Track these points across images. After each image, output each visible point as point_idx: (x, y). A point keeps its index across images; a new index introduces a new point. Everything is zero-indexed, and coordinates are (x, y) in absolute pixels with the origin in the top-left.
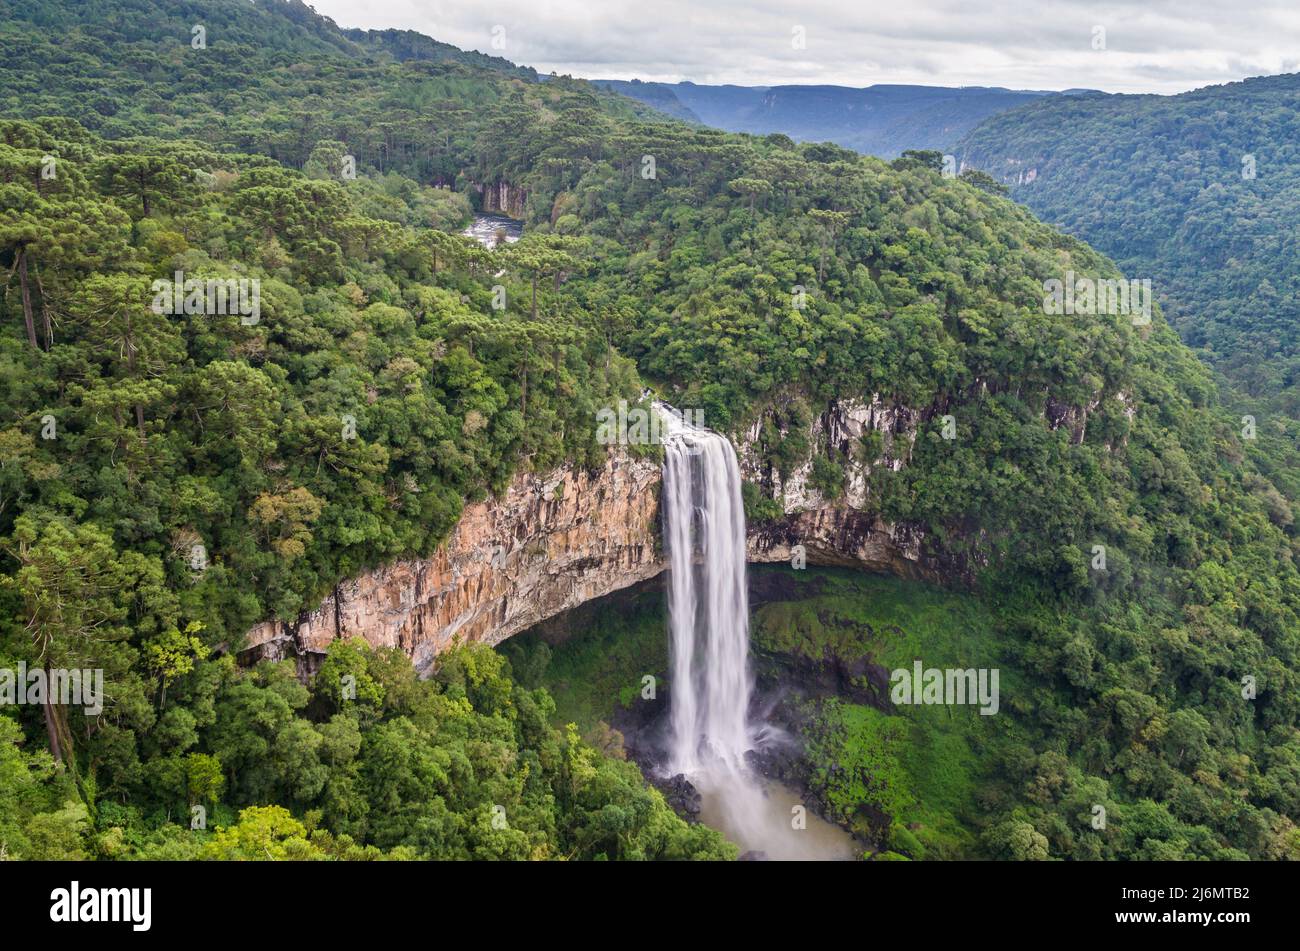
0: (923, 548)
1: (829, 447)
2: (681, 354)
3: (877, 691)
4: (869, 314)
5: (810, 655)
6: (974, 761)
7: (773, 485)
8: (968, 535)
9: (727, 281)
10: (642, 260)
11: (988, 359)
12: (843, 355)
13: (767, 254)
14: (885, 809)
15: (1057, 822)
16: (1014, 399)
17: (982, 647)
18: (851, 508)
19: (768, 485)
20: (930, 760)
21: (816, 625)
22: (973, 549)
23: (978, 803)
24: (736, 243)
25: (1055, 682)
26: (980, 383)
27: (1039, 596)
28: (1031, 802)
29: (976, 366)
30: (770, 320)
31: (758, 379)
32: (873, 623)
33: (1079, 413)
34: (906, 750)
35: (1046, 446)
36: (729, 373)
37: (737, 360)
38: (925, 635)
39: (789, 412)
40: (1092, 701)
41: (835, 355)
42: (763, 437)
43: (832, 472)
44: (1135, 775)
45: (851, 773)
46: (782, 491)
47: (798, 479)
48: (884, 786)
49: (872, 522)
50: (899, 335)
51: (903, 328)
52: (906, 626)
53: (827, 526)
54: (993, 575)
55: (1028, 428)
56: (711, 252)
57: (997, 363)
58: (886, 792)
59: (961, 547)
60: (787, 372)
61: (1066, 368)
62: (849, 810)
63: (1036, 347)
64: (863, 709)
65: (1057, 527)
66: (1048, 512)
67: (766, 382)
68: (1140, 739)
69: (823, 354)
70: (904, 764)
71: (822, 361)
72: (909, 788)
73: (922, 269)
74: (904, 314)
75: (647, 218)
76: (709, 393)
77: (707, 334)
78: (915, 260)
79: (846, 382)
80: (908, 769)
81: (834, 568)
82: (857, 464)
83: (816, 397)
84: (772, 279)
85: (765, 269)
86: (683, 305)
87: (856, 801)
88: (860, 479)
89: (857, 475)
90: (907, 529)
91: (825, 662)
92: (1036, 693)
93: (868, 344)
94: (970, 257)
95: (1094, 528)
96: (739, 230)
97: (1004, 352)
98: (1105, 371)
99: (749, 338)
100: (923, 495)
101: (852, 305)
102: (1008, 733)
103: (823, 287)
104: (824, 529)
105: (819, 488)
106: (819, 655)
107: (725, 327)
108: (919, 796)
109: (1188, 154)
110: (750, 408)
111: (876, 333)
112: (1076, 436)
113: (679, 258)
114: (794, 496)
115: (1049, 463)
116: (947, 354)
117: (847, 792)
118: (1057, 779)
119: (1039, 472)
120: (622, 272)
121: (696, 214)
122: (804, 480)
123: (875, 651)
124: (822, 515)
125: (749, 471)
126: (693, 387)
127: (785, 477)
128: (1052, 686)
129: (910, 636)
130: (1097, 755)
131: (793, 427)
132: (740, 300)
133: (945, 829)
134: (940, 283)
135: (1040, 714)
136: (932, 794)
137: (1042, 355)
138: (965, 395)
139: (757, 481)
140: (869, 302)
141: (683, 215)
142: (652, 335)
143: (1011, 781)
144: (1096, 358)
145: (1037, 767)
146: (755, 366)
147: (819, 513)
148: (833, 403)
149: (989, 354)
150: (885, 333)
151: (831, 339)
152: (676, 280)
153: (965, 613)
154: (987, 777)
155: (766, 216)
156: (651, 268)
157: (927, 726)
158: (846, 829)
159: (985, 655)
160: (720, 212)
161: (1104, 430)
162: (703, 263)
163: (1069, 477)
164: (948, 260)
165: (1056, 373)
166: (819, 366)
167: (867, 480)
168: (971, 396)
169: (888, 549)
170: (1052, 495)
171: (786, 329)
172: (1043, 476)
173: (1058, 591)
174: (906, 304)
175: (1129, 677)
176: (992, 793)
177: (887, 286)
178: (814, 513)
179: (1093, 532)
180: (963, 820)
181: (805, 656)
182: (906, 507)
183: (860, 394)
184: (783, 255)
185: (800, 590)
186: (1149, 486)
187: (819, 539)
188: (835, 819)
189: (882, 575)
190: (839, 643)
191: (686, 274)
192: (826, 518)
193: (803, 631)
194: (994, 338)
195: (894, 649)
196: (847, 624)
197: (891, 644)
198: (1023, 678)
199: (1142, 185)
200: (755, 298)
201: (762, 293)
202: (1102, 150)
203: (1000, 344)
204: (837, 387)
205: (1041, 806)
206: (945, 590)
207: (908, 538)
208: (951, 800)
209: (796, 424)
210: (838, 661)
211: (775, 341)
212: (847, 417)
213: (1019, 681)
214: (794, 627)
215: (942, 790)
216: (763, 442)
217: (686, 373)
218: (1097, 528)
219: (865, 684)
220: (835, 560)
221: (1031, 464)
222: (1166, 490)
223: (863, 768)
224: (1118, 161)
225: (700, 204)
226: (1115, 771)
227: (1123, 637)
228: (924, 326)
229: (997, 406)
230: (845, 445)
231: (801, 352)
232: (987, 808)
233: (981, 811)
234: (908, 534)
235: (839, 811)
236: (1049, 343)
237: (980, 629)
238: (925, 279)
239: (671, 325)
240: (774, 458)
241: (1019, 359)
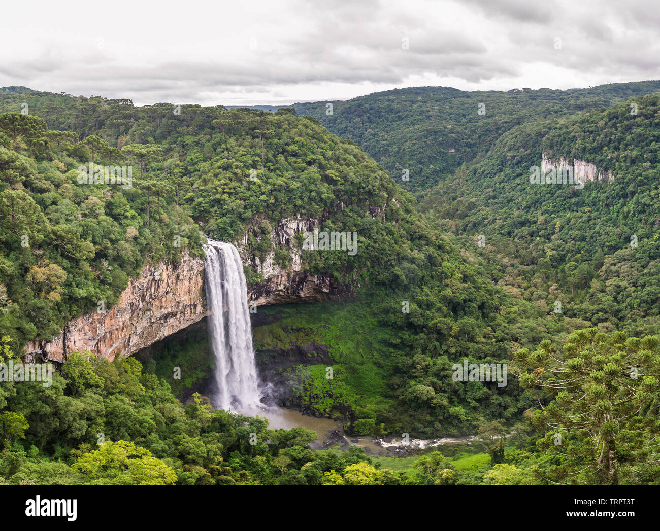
0: (331, 285)
1: (280, 243)
2: (203, 205)
3: (323, 356)
4: (290, 176)
5: (283, 348)
6: (381, 371)
7: (257, 266)
8: (349, 273)
9: (219, 168)
10: (171, 163)
11: (343, 191)
12: (282, 197)
13: (235, 153)
14: (346, 404)
15: (433, 380)
16: (356, 208)
17: (368, 323)
18: (295, 271)
19: (254, 266)
20: (361, 377)
21: (283, 334)
22: (353, 280)
23: (391, 387)
24: (219, 150)
25: (406, 327)
26: (340, 203)
27: (386, 294)
28: (416, 377)
29: (338, 195)
30: (245, 184)
31: (244, 213)
32: (312, 326)
33: (381, 210)
34: (346, 377)
35: (374, 225)
36: (230, 211)
37: (233, 204)
38: (340, 325)
39: (261, 228)
40: (425, 329)
41: (279, 197)
42: (250, 242)
43: (284, 255)
44: (453, 350)
45: (322, 395)
46: (262, 268)
47: (269, 261)
48: (341, 396)
49: (306, 277)
50: (305, 184)
51: (306, 181)
52: (329, 324)
53: (284, 283)
54: (364, 290)
55: (365, 219)
56: (207, 155)
57: (346, 192)
58: (343, 397)
59: (348, 279)
60: (258, 208)
61: (374, 190)
62: (328, 410)
63: (360, 183)
64: (318, 366)
65: (387, 262)
66: (382, 256)
67: (249, 214)
68: (450, 335)
69: (272, 197)
70: (347, 383)
71: (272, 201)
72: (354, 392)
73: (306, 155)
74: (303, 176)
75: (169, 143)
76: (221, 222)
77: (215, 194)
78: (302, 151)
79: (285, 210)
80: (351, 385)
81: (287, 304)
82: (295, 249)
83: (272, 219)
84: (242, 165)
85: (236, 160)
86: (199, 181)
87: (329, 406)
88: (297, 256)
89: (296, 255)
90: (323, 278)
91: (292, 350)
92: (400, 334)
93: (293, 190)
94: (322, 148)
95: (401, 258)
96: (219, 144)
97: (348, 187)
98: (386, 190)
99: (237, 193)
100: (327, 259)
101: (280, 174)
102: (393, 354)
103: (265, 167)
104: (282, 284)
105: (279, 264)
106: (288, 347)
107: (224, 189)
108: (360, 394)
109: (357, 119)
110: (242, 228)
111: (295, 185)
112: (383, 219)
113: (192, 159)
114: (268, 270)
115: (377, 233)
116: (326, 190)
117: (323, 403)
118: (424, 364)
119: (374, 237)
120: (160, 169)
121: (196, 139)
122: (271, 261)
123: (316, 339)
124: (282, 277)
125: (244, 260)
126: (212, 221)
127: (262, 261)
128: (406, 329)
129: (332, 328)
130: (435, 349)
131: (264, 235)
132: (227, 176)
133: (378, 403)
134: (314, 160)
135: (404, 342)
136: (367, 391)
137: (364, 186)
138: (335, 209)
139: (249, 265)
140: (287, 172)
141: (189, 140)
142: (184, 198)
143: (405, 372)
144: (382, 185)
145: (413, 362)
146: (242, 207)
147: (280, 277)
148: (280, 221)
149: (343, 189)
150: (299, 184)
151: (275, 190)
152: (192, 170)
153: (355, 311)
154: (391, 376)
155: (230, 137)
156: (177, 166)
157: (353, 364)
158: (330, 418)
159: (371, 326)
160: (208, 137)
161: (392, 215)
162: (204, 161)
163: (386, 237)
164: (315, 150)
165: (370, 193)
166: (271, 204)
167: (301, 257)
168: (337, 210)
169: (314, 289)
170: (382, 246)
171: (254, 187)
172: (376, 239)
173: (394, 290)
174: (303, 171)
175: (436, 314)
176: (396, 380)
177: (293, 164)
178: (278, 276)
179: (401, 261)
180: (386, 397)
181: (281, 349)
182: (321, 265)
183: (292, 215)
184: (244, 153)
185: (270, 319)
186: (414, 237)
187: (281, 290)
188: (322, 416)
189: (310, 303)
190: (297, 340)
191: (197, 167)
192: (283, 279)
193: (276, 338)
194: (343, 181)
195: (326, 335)
196: (298, 330)
197: (324, 334)
198: (392, 330)
199: (342, 133)
200: (235, 174)
201: (238, 171)
202: (324, 121)
203: (346, 184)
204: (281, 213)
205: (421, 377)
206: (344, 303)
207: (324, 282)
208: (378, 390)
209: (264, 234)
210: (298, 348)
211: (250, 193)
212: (287, 227)
213: (390, 332)
214: (271, 337)
215: (371, 388)
216: (249, 245)
217: (206, 215)
218: (403, 258)
219: (316, 355)
220: (288, 300)
221: (370, 235)
222: (421, 237)
223: (327, 391)
224: (331, 125)
225: (197, 134)
226: (444, 352)
227: (427, 300)
228: (314, 179)
229: (350, 212)
230: (288, 241)
231: (263, 197)
232: (396, 387)
233: (394, 389)
234: (323, 280)
235: (323, 412)
236: (365, 180)
237: (364, 315)
238: (308, 159)
239: (194, 191)
240: (255, 253)
241: (355, 189)
